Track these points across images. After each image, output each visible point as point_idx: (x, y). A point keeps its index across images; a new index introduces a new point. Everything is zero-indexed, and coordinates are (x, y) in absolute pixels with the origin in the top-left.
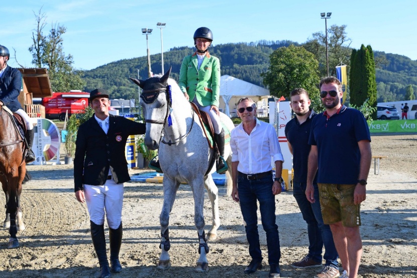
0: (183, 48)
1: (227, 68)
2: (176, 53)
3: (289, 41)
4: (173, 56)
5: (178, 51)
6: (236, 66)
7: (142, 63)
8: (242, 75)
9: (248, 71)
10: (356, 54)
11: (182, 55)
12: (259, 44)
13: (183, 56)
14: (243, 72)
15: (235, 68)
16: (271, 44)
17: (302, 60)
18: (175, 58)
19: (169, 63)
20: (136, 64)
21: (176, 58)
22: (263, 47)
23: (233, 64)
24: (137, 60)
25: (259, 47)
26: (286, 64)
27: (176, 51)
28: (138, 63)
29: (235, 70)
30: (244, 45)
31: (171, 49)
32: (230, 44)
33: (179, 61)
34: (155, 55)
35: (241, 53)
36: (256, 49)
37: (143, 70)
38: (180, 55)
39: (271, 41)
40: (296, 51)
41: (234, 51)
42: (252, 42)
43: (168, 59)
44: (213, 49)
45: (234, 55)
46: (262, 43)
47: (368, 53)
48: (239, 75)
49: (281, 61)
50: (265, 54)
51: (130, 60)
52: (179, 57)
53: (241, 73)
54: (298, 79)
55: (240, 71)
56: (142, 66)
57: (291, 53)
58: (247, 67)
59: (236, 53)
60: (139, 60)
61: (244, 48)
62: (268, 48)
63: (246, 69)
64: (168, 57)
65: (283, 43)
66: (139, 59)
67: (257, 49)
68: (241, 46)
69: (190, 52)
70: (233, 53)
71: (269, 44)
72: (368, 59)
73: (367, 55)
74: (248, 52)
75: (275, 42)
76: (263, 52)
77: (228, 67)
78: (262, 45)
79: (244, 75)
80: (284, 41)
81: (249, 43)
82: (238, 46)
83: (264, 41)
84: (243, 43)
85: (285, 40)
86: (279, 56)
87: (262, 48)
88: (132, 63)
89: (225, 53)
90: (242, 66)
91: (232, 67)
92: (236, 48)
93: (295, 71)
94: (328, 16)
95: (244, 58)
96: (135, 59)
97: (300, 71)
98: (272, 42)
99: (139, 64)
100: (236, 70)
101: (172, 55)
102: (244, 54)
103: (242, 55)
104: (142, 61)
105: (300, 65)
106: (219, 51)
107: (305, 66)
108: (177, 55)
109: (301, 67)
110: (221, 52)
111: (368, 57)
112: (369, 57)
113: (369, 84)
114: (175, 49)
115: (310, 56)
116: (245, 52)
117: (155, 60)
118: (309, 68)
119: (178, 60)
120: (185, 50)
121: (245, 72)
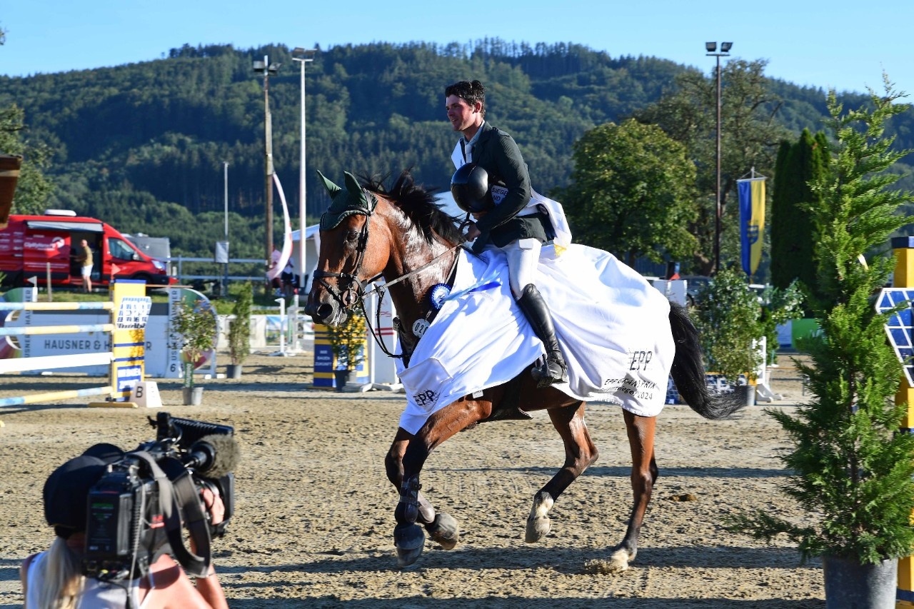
0: (214, 51)
1: (369, 129)
2: (193, 66)
3: (577, 47)
4: (180, 78)
5: (197, 59)
6: (397, 121)
7: (68, 93)
8: (420, 153)
9: (438, 143)
10: (790, 153)
11: (211, 72)
12: (478, 53)
13: (215, 77)
14: (421, 144)
15: (396, 131)
16: (520, 52)
17: (657, 160)
18: (188, 83)
19: (167, 100)
20: (46, 95)
21: (192, 83)
22: (492, 64)
23: (389, 117)
24: (50, 84)
25: (478, 62)
26: (615, 169)
27: (190, 60)
28: (53, 92)
29: (393, 137)
30: (428, 52)
31: (173, 51)
32: (379, 46)
33: (202, 95)
34: (118, 68)
35: (417, 80)
36: (467, 68)
37: (70, 117)
38: (205, 74)
39: (518, 43)
40: (640, 138)
41: (392, 71)
42: (454, 45)
43: (161, 84)
44: (321, 60)
45: (392, 86)
46: (489, 47)
47: (819, 152)
48: (407, 154)
49: (603, 162)
50: (498, 86)
51: (26, 81)
52: (200, 80)
53: (416, 146)
54: (645, 208)
55: (413, 140)
56: (69, 104)
57: (630, 139)
58: (435, 128)
59: (400, 79)
60: (56, 83)
61: (427, 61)
62: (508, 66)
63: (432, 135)
64: (162, 78)
65: (559, 54)
66: (58, 78)
67: (473, 67)
68: (418, 53)
69: (240, 66)
70: (388, 77)
71: (510, 54)
72: (817, 167)
73: (814, 158)
74: (441, 77)
75: (533, 46)
76: (492, 78)
77: (372, 124)
78: (487, 57)
79: (426, 155)
80: (562, 45)
81: (445, 45)
82: (409, 54)
83: (496, 43)
84: (424, 45)
85: (566, 42)
86: (599, 148)
87: (487, 66)
88: (31, 94)
89: (361, 76)
90: (417, 124)
91: (385, 126)
92: (400, 62)
93: (638, 188)
94: (723, 50)
95: (427, 98)
96: (40, 78)
97: (650, 188)
98: (523, 46)
99: (57, 96)
100: (400, 137)
101: (176, 73)
102: (426, 84)
103: (419, 84)
104: (70, 88)
105: (651, 173)
106: (341, 70)
107: (662, 176)
108: (195, 73)
109: (654, 177)
110: (348, 72)
111: (816, 163)
112: (820, 161)
113: (817, 230)
114: (187, 50)
115: (676, 151)
116: (431, 78)
117: (115, 85)
118: (674, 182)
119: (198, 90)
120: (225, 57)
121: (430, 143)
